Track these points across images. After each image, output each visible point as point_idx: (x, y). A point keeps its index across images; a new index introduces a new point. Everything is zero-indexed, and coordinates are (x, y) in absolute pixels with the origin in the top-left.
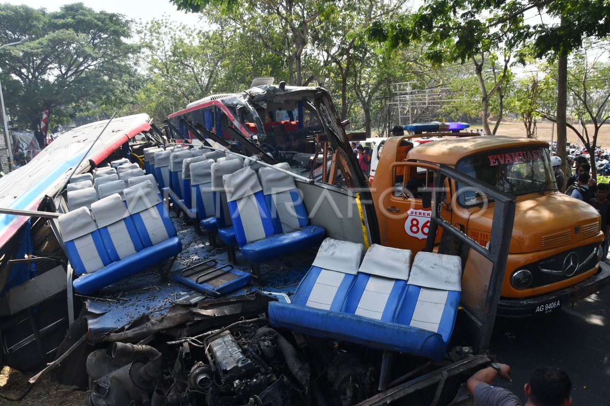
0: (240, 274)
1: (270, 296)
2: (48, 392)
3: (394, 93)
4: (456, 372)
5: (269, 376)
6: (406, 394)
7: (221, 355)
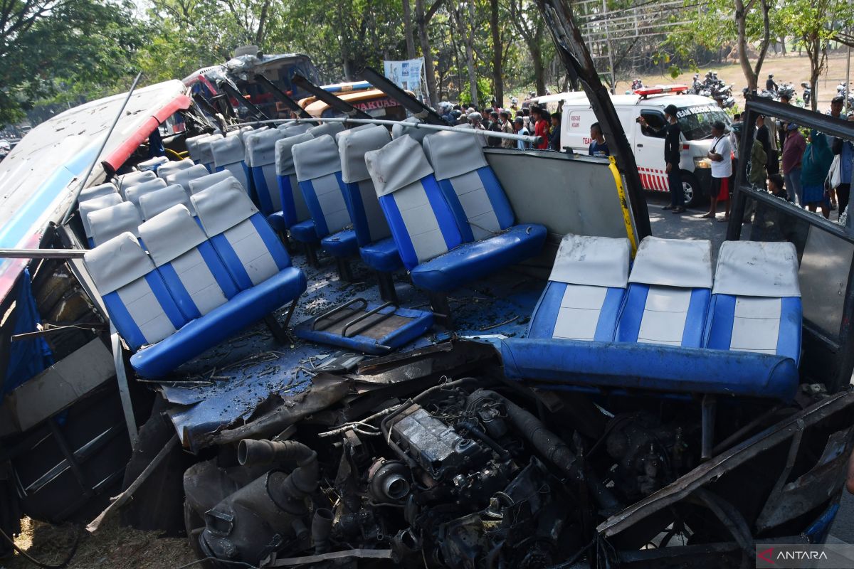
0: (412, 316)
1: (477, 341)
2: (106, 550)
3: (580, 19)
4: (817, 419)
5: (508, 462)
6: (744, 459)
7: (419, 441)
